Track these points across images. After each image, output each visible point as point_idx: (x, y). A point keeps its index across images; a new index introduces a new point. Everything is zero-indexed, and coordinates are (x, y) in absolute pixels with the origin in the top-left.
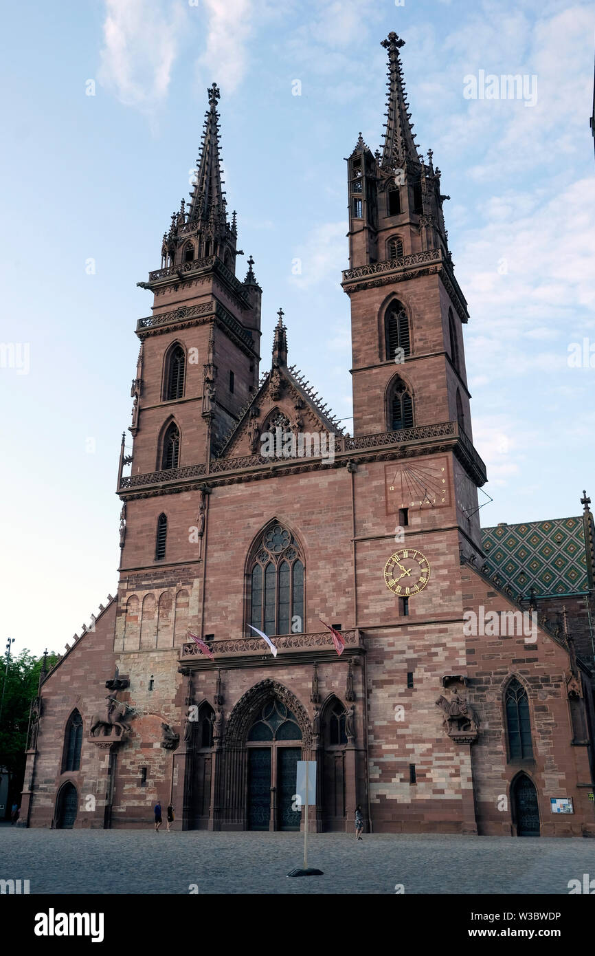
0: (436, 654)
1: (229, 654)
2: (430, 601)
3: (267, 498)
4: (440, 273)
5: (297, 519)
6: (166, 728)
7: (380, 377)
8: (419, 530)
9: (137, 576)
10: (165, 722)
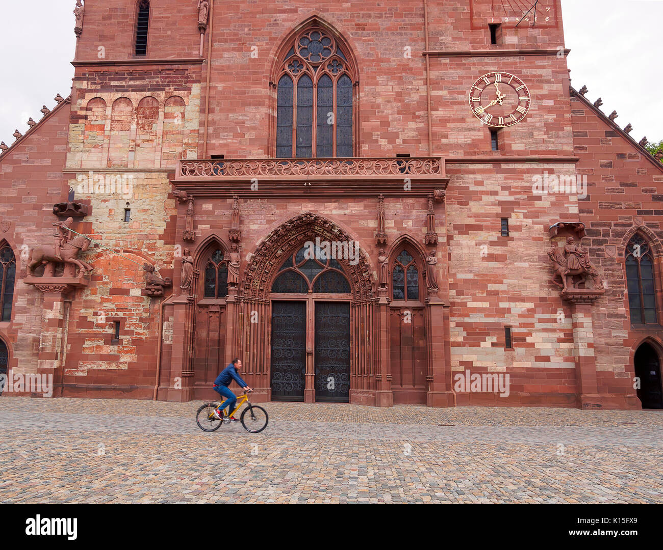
0: (539, 198)
2: (531, 135)
5: (347, 21)
6: (151, 271)
8: (515, 50)
9: (104, 74)
10: (149, 263)
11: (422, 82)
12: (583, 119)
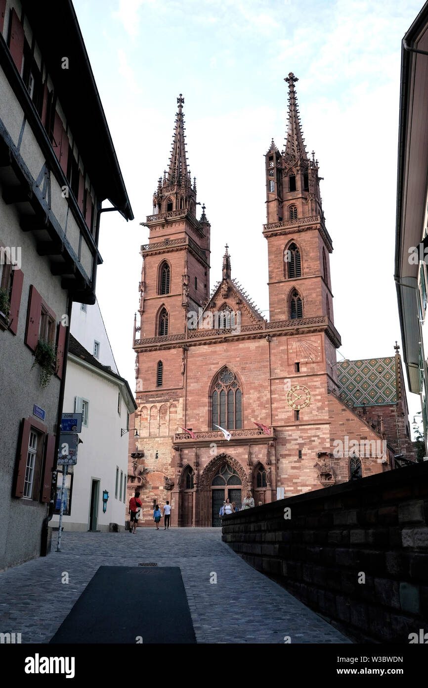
0: (314, 441)
1: (201, 439)
2: (311, 413)
3: (221, 354)
4: (319, 229)
5: (238, 366)
6: (167, 479)
7: (285, 288)
8: (306, 375)
9: (147, 396)
10: (166, 476)
11: (268, 391)
12: (332, 404)
